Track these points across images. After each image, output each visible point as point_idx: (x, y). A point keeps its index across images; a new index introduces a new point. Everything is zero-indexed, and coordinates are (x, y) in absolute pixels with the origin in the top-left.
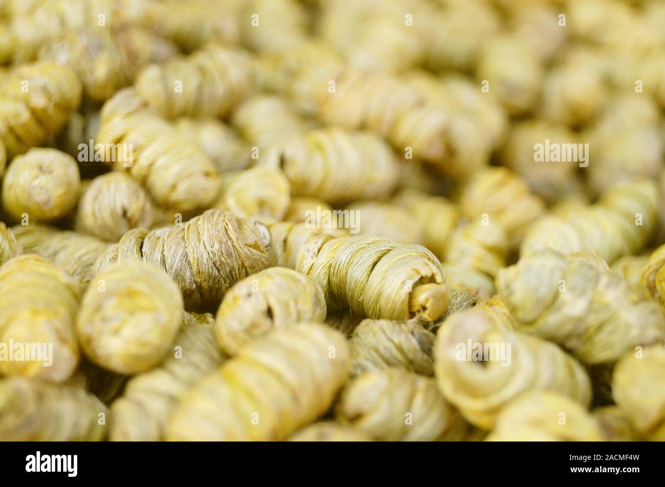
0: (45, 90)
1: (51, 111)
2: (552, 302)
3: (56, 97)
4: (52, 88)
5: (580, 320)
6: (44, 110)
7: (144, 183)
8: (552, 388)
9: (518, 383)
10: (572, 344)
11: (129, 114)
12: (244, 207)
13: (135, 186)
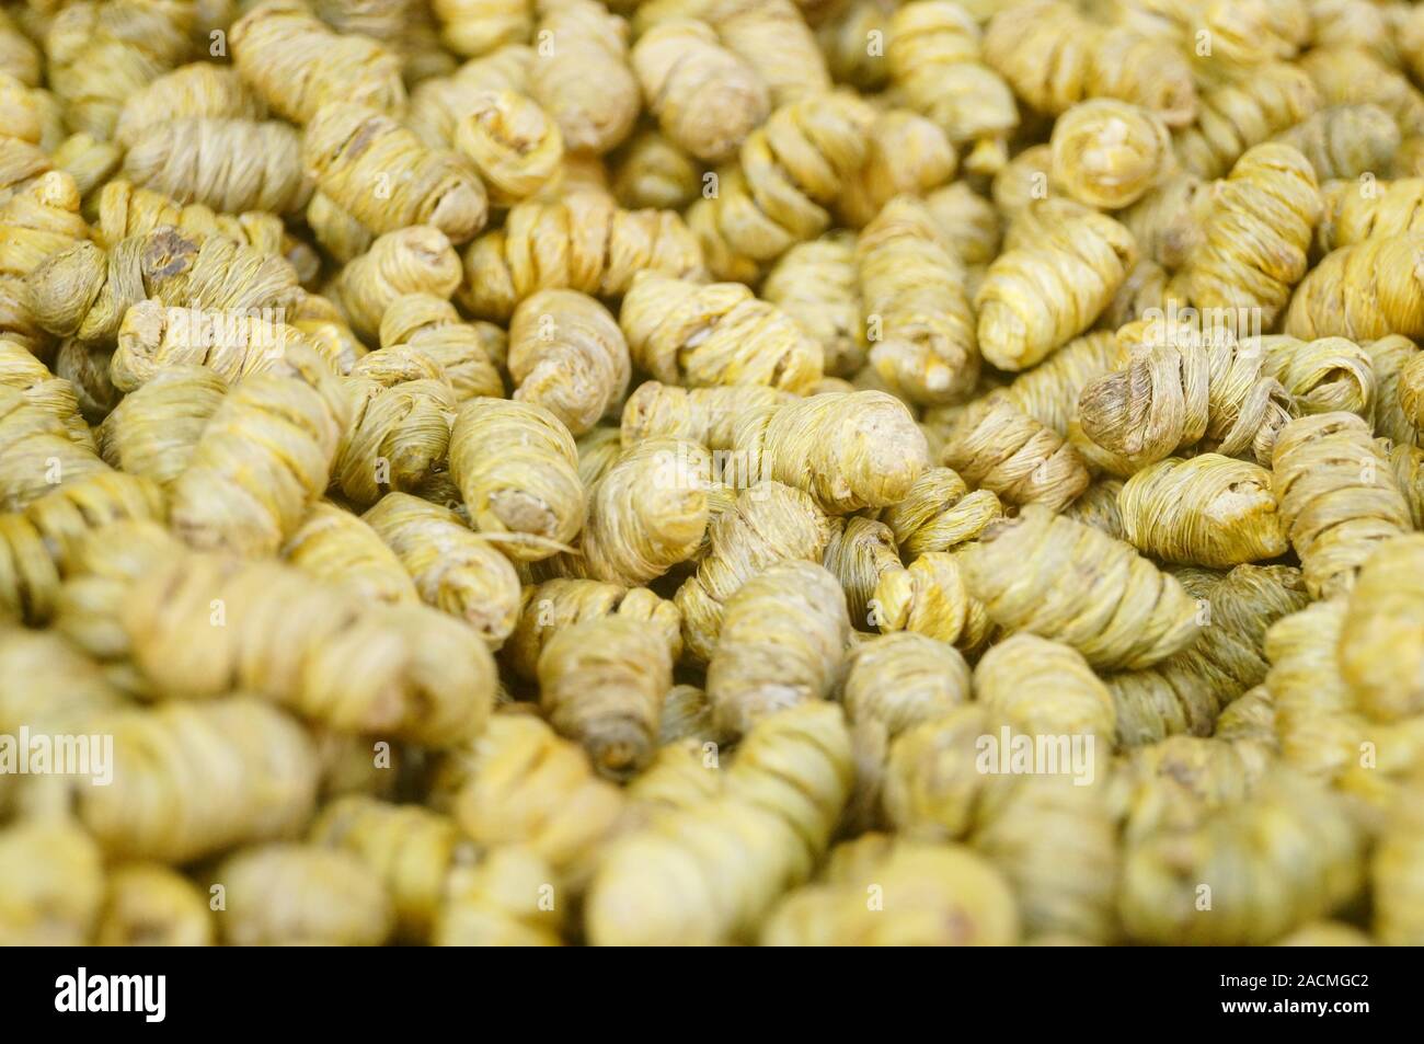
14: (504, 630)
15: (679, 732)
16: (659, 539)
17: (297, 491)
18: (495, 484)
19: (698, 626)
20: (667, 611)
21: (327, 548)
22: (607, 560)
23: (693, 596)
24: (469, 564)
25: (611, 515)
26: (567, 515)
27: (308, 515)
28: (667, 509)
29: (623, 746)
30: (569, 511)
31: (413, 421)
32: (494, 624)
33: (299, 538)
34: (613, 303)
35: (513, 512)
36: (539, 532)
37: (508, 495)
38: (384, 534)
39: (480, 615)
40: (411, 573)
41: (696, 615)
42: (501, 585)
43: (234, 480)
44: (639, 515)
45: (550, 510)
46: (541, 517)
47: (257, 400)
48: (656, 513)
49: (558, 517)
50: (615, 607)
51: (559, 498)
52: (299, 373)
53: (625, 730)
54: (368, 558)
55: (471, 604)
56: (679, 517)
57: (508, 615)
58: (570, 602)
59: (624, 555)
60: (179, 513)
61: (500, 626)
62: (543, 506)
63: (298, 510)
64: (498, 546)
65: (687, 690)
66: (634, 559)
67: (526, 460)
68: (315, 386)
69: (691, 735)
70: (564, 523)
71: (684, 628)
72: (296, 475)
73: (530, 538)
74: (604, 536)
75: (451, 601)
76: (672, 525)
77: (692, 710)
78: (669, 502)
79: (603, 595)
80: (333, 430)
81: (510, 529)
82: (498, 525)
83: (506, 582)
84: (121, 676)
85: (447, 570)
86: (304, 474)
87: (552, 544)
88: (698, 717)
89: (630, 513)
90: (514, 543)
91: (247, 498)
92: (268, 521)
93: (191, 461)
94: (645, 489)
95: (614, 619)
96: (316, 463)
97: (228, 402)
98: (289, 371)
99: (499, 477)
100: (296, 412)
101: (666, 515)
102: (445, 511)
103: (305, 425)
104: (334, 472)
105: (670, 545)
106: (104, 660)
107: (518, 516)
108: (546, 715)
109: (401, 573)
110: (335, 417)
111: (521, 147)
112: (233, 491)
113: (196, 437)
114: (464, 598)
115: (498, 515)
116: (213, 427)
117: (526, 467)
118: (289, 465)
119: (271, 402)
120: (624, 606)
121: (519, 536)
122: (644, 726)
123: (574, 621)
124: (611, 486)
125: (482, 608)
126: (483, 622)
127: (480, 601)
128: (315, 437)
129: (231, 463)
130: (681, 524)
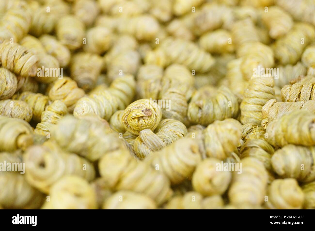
2: (72, 138)
5: (84, 144)
8: (75, 173)
9: (59, 173)
10: (83, 153)
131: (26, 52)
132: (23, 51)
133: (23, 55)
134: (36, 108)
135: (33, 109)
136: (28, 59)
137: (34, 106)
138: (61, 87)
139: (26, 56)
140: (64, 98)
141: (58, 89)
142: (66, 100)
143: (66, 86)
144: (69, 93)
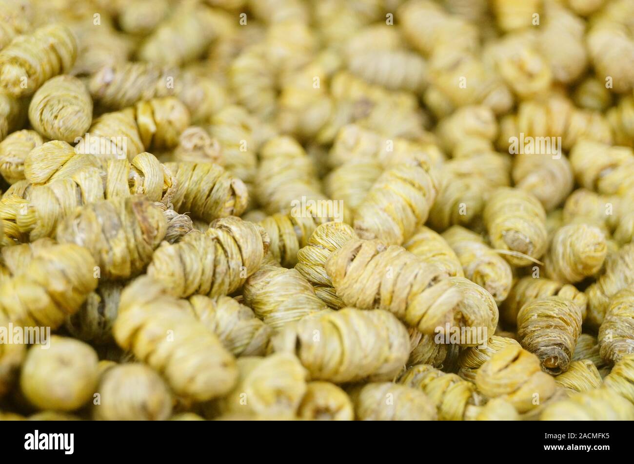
0: (64, 274)
1: (70, 294)
3: (75, 281)
4: (71, 272)
6: (63, 294)
7: (162, 373)
11: (148, 303)
12: (261, 397)
13: (153, 375)
14: (503, 296)
15: (582, 356)
16: (582, 263)
17: (413, 219)
18: (506, 228)
19: (595, 307)
20: (581, 298)
21: (424, 248)
22: (554, 270)
23: (594, 293)
24: (489, 264)
25: (559, 249)
26: (539, 246)
27: (416, 231)
28: (587, 249)
29: (556, 358)
30: (540, 244)
31: (470, 194)
32: (498, 293)
33: (411, 242)
34: (567, 152)
35: (513, 241)
36: (525, 253)
37: (511, 234)
38: (450, 245)
39: (492, 288)
40: (462, 264)
41: (595, 302)
42: (503, 275)
43: (384, 210)
44: (573, 251)
45: (531, 243)
46: (527, 245)
47: (399, 174)
48: (581, 250)
49: (534, 246)
50: (556, 293)
51: (536, 238)
52: (420, 165)
53: (558, 350)
54: (444, 254)
55: (488, 282)
56: (592, 254)
57: (505, 290)
58: (535, 288)
59: (563, 269)
60: (357, 222)
61: (501, 295)
62: (528, 240)
63: (412, 229)
64: (504, 257)
65: (587, 337)
66: (568, 271)
67: (521, 218)
68: (427, 171)
69: (588, 358)
70: (536, 250)
71: (588, 307)
72: (414, 212)
73: (520, 255)
74: (554, 258)
75: (479, 280)
76: (589, 257)
77: (588, 347)
78: (588, 246)
79: (551, 286)
80: (433, 193)
81: (510, 249)
82: (505, 247)
83: (506, 274)
84: (324, 293)
85: (478, 265)
86: (417, 212)
87: (530, 258)
88: (591, 350)
89: (568, 250)
90: (512, 256)
91: (390, 219)
92: (398, 231)
93: (365, 200)
94: (577, 239)
95: (555, 297)
96: (423, 207)
97: (386, 175)
98: (415, 163)
99: (508, 224)
100: (417, 182)
101: (586, 252)
102: (480, 238)
103: (420, 189)
104: (431, 213)
105: (586, 267)
106: (316, 285)
107: (516, 244)
108: (520, 339)
109: (457, 263)
110: (434, 187)
111: (531, 76)
112: (384, 216)
113: (368, 190)
114: (485, 279)
115: (505, 242)
116: (377, 185)
117: (522, 221)
118: (411, 206)
119: (406, 176)
120: (561, 293)
121: (515, 253)
122: (567, 350)
123: (536, 297)
124: (561, 235)
125: (494, 285)
126: (493, 291)
127: (493, 281)
128: (424, 195)
129: (385, 203)
130: (593, 257)
131: (435, 279)
132: (432, 276)
133: (430, 285)
134: (445, 408)
135: (439, 408)
136: (440, 296)
137: (442, 403)
138: (507, 367)
139: (436, 287)
140: (514, 392)
141: (500, 370)
142: (518, 397)
143: (518, 366)
144: (525, 382)
